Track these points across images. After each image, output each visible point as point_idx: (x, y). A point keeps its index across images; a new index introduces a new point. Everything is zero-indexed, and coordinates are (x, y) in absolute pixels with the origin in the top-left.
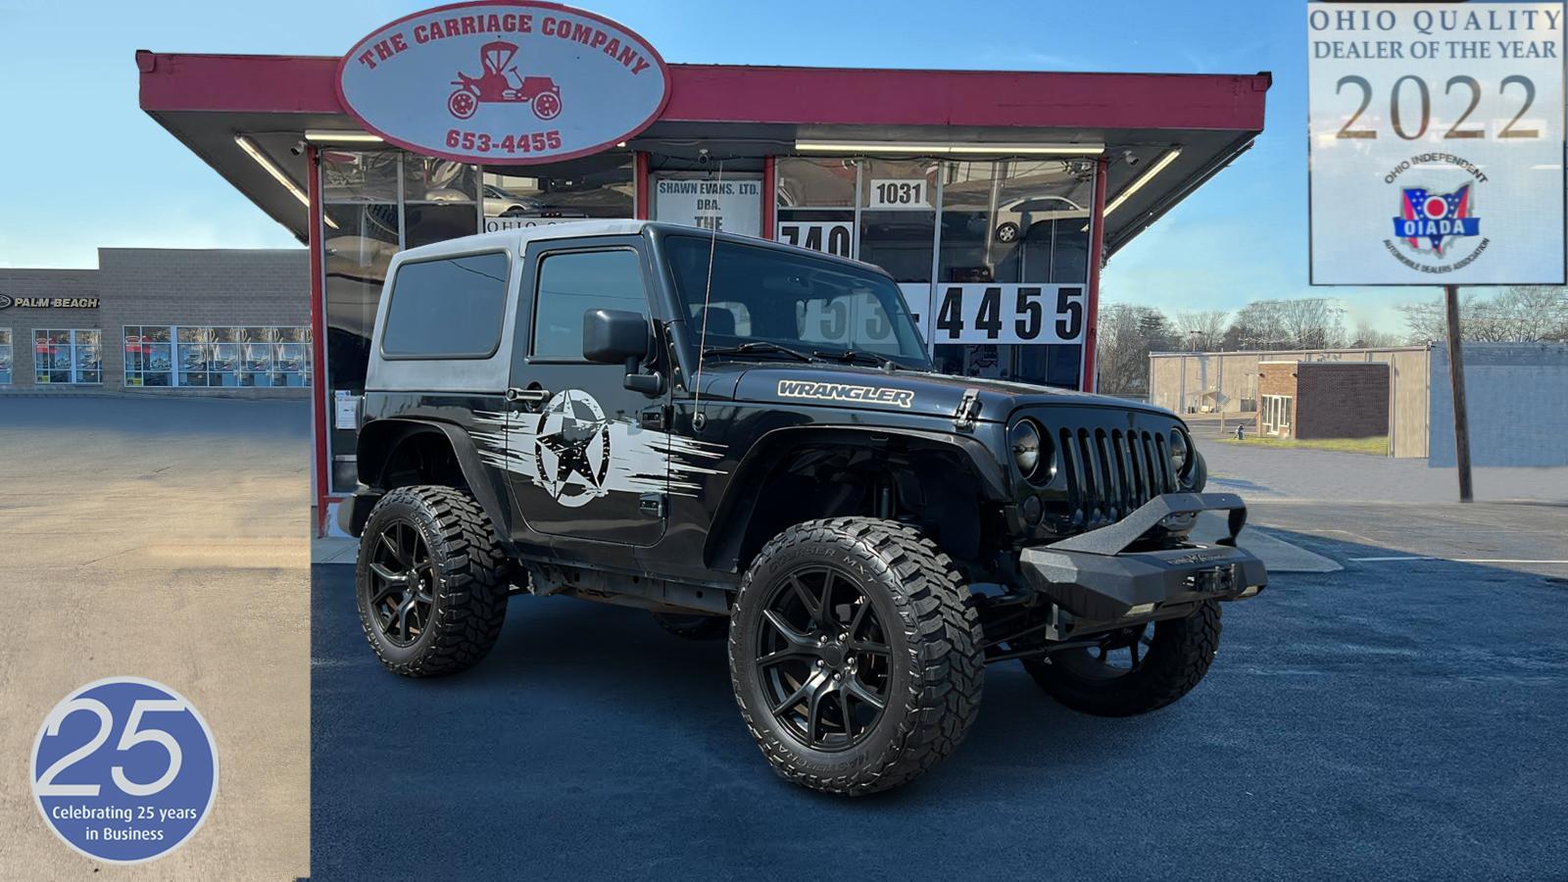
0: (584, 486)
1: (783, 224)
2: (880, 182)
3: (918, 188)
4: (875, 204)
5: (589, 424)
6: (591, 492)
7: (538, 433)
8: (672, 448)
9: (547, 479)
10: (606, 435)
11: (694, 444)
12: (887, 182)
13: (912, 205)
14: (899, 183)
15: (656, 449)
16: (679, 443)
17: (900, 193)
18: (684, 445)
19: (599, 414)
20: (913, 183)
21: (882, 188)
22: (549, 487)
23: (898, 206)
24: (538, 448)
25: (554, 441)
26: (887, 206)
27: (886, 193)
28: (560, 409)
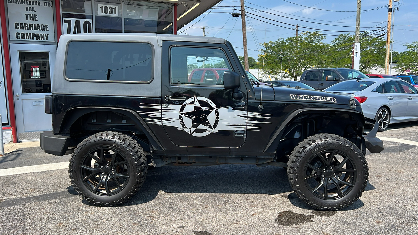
0: (206, 129)
1: (64, 19)
2: (101, 5)
3: (115, 8)
4: (100, 13)
5: (208, 109)
6: (209, 131)
7: (180, 112)
8: (248, 116)
9: (186, 128)
10: (217, 112)
11: (258, 115)
12: (104, 6)
13: (113, 15)
14: (108, 6)
15: (241, 116)
16: (251, 114)
17: (109, 10)
18: (254, 115)
19: (213, 105)
20: (113, 7)
21: (102, 7)
22: (188, 131)
23: (108, 15)
24: (180, 117)
25: (189, 115)
26: (104, 14)
27: (104, 10)
28: (193, 103)
